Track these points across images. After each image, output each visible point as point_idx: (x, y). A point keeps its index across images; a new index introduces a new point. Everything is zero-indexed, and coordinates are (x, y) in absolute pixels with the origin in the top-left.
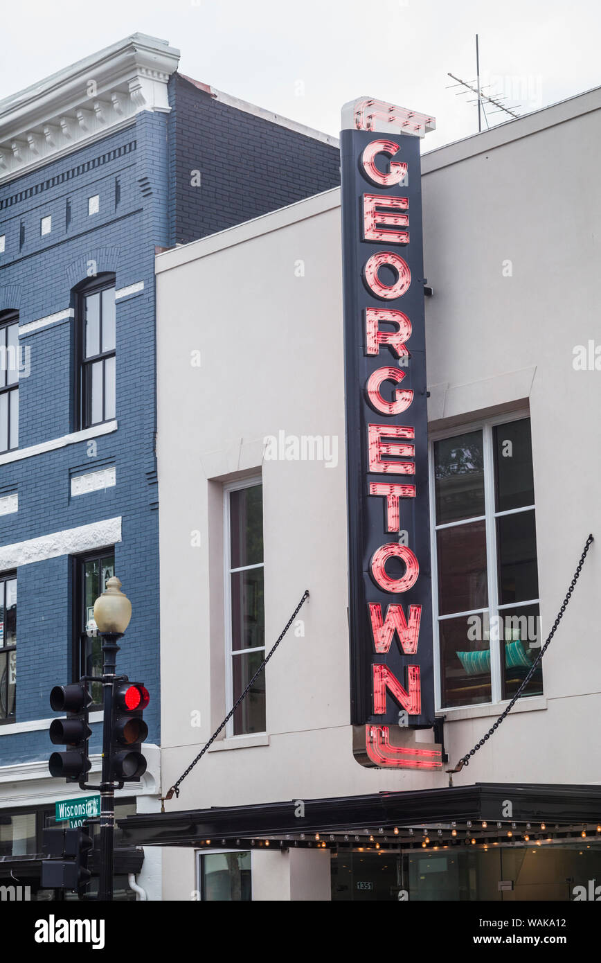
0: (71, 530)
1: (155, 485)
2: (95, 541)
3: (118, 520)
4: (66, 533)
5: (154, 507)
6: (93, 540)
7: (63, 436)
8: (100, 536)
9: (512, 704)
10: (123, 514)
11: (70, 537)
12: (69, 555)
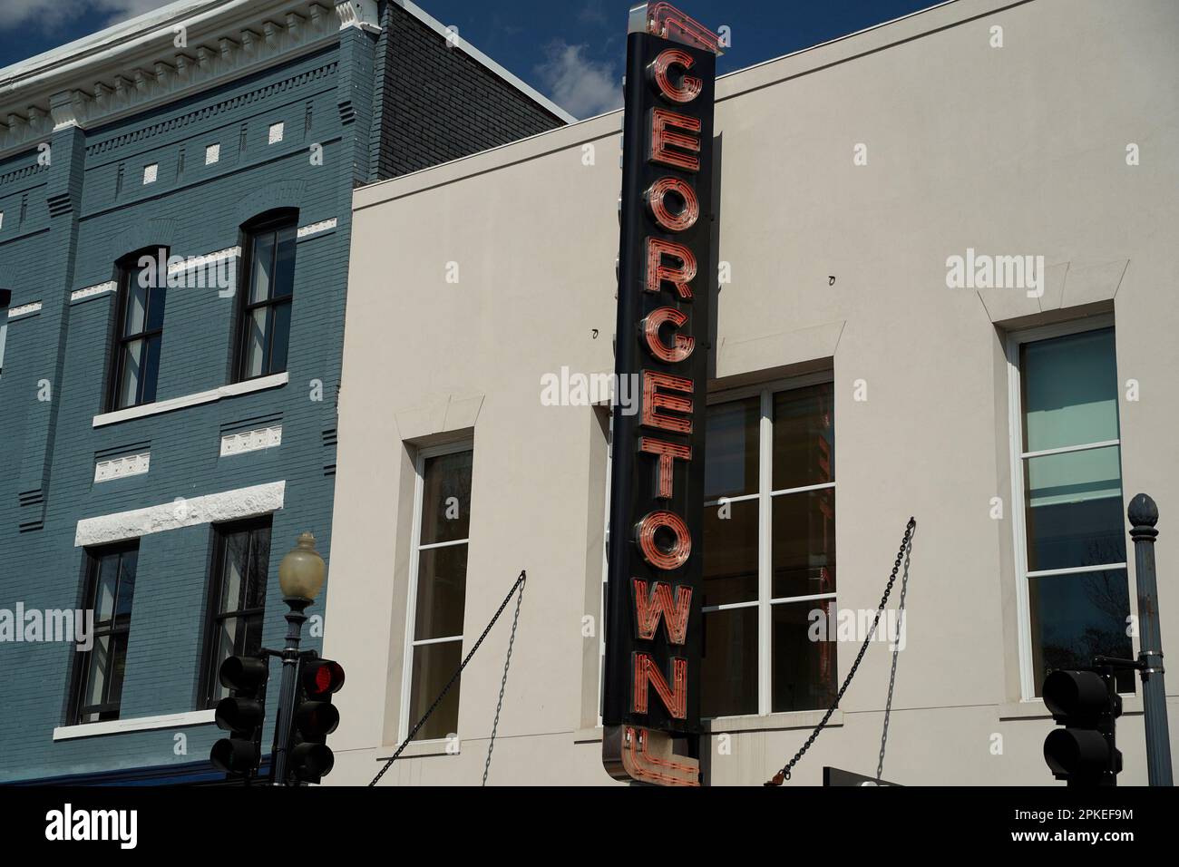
0: (217, 495)
1: (333, 446)
2: (248, 508)
3: (282, 484)
4: (209, 497)
5: (330, 471)
6: (245, 507)
7: (218, 388)
8: (255, 503)
9: (829, 714)
10: (289, 477)
11: (215, 503)
12: (212, 523)
